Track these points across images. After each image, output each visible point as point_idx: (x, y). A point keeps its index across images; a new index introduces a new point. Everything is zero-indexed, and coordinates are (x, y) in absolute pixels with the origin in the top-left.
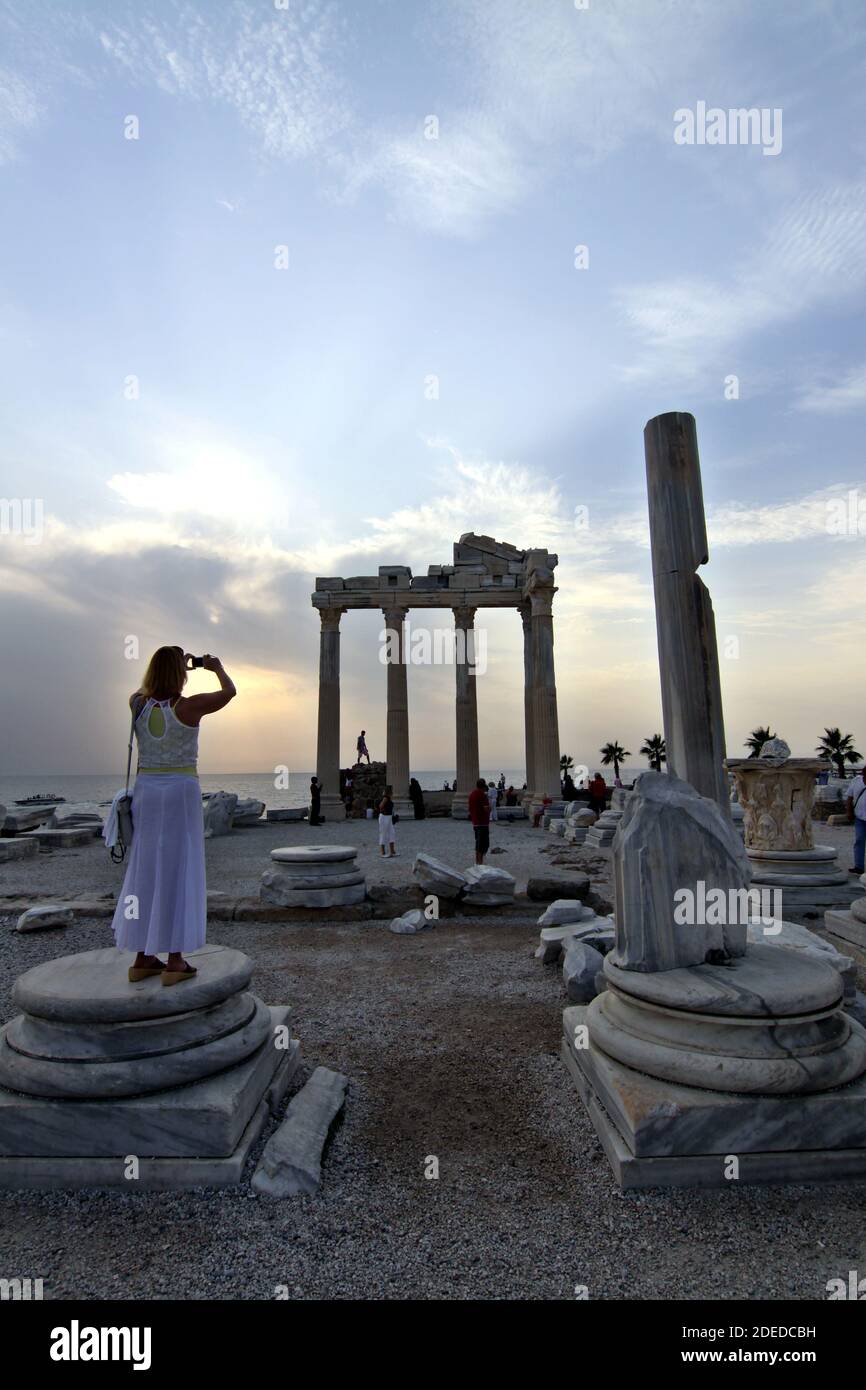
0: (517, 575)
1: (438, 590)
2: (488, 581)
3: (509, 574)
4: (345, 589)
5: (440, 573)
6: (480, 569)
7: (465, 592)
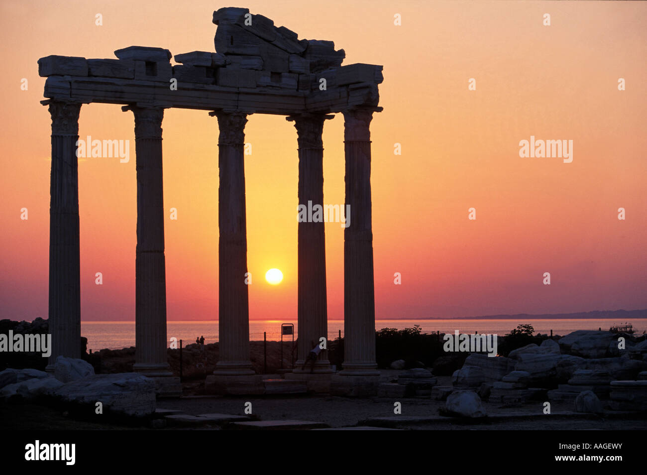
0: (300, 74)
1: (206, 87)
2: (266, 80)
3: (290, 72)
4: (90, 75)
5: (209, 64)
6: (256, 62)
7: (239, 93)
